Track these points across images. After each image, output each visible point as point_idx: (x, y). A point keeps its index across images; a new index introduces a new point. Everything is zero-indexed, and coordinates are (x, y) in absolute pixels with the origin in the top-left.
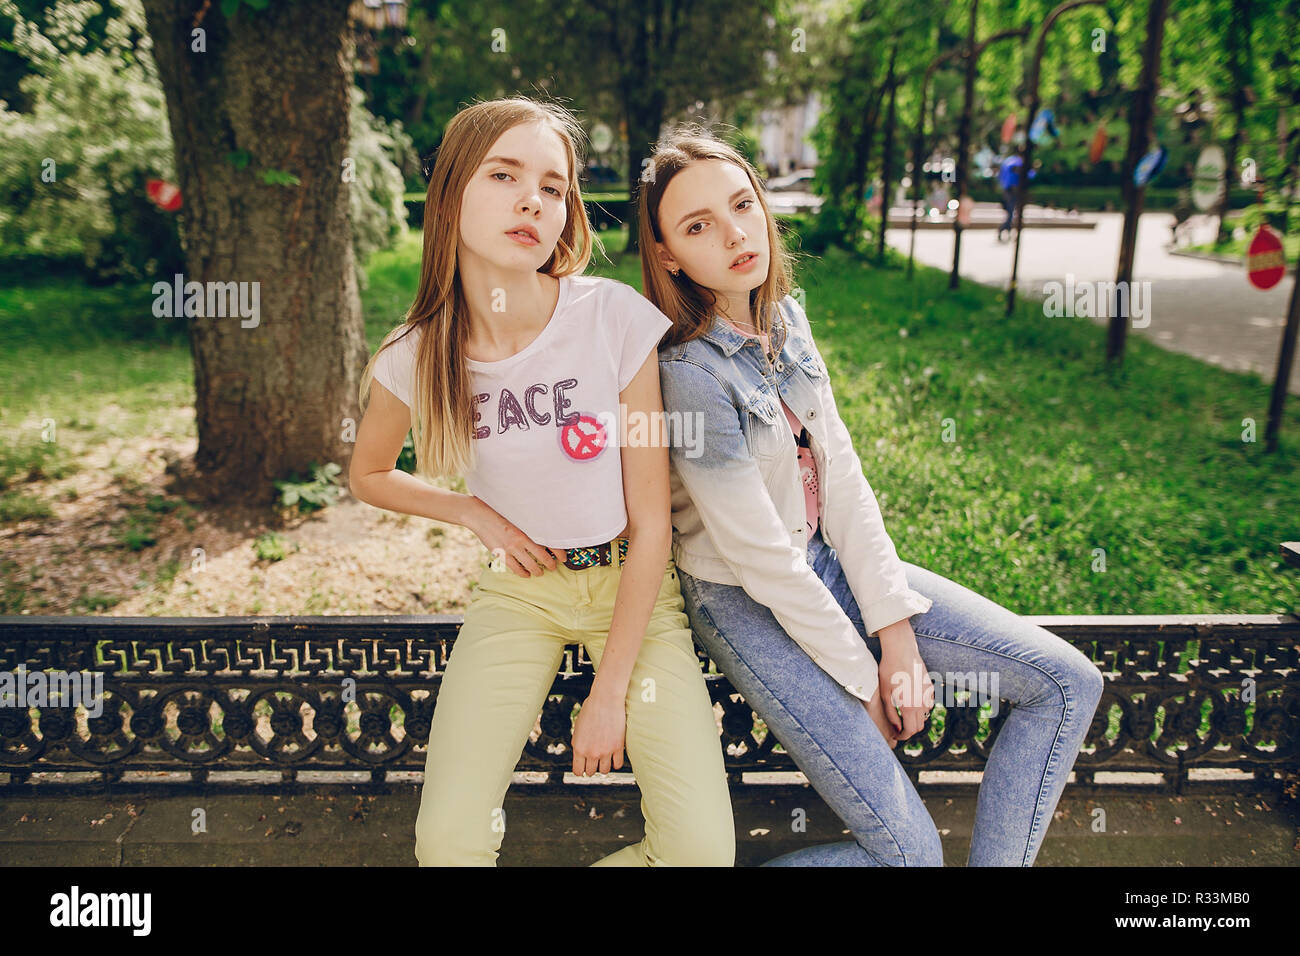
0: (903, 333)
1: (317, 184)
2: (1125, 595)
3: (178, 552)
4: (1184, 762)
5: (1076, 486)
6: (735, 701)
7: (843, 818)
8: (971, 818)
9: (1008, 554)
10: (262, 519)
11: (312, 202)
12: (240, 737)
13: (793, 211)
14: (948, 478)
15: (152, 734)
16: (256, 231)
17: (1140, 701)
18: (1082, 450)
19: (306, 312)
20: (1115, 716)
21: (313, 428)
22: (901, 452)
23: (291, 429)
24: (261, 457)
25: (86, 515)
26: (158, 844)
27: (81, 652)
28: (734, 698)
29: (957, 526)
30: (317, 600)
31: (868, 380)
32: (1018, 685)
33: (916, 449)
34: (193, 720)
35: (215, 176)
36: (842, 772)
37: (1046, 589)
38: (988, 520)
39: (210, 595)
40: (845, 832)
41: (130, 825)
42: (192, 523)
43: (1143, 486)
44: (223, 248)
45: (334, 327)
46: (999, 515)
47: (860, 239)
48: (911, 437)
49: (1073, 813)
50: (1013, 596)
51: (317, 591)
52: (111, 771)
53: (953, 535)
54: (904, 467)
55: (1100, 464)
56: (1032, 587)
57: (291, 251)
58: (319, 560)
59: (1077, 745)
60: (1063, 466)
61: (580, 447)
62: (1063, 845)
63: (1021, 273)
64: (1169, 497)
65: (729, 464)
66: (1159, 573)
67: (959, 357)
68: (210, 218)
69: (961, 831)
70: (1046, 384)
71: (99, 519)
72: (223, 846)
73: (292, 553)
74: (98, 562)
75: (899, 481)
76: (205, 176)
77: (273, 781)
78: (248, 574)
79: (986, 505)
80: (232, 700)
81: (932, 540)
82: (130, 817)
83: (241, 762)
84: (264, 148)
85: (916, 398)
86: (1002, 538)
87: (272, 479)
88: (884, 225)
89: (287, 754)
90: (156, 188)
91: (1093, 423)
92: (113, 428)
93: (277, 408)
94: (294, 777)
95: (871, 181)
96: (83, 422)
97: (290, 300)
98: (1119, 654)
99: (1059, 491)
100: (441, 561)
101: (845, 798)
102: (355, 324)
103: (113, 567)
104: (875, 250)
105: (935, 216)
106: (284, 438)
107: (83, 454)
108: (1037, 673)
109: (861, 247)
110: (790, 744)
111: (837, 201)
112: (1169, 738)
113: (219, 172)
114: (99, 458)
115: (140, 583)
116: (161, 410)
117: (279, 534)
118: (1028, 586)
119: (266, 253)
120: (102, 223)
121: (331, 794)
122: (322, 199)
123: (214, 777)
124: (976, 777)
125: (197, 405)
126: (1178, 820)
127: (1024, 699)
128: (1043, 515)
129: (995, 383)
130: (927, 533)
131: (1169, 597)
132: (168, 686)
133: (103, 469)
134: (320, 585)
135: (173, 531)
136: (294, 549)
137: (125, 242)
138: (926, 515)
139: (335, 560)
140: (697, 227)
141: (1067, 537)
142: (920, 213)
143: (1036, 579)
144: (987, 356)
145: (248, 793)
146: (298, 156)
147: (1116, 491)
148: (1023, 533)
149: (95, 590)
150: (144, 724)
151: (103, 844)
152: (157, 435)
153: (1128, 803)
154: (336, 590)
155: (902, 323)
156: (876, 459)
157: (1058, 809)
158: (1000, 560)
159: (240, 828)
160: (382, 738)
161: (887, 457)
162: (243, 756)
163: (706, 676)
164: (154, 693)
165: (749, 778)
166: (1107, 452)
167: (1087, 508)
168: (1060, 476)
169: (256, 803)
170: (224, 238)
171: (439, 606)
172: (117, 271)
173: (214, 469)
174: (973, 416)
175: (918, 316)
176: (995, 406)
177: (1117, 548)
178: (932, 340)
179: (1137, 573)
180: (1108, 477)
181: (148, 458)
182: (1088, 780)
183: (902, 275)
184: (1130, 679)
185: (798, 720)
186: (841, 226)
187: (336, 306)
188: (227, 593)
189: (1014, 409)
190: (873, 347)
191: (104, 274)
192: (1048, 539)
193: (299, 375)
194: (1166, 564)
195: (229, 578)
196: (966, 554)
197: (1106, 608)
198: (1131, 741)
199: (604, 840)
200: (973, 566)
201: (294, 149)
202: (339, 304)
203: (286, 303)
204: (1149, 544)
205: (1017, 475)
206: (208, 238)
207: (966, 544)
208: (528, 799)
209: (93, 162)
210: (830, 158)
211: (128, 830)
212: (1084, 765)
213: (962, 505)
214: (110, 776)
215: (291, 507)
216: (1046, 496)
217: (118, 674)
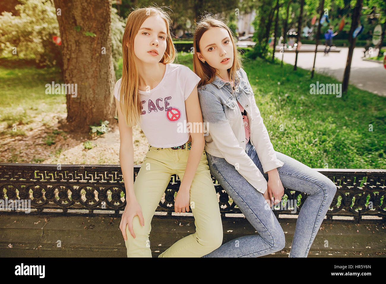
0: (279, 83)
1: (101, 36)
2: (344, 163)
3: (61, 146)
4: (360, 214)
5: (331, 130)
6: (223, 192)
7: (255, 228)
8: (294, 229)
9: (309, 150)
10: (86, 137)
11: (100, 42)
12: (77, 200)
13: (246, 47)
14: (291, 127)
15: (51, 198)
16: (83, 51)
17: (348, 195)
18: (333, 119)
19: (98, 75)
20: (340, 199)
21: (101, 110)
22: (277, 119)
23: (94, 110)
24: (86, 119)
25: (35, 135)
26: (53, 230)
27: (30, 174)
28: (223, 191)
29: (293, 142)
30: (102, 160)
31: (268, 97)
32: (310, 189)
33: (282, 119)
34: (63, 195)
35: (71, 34)
36: (255, 214)
37: (320, 161)
38: (303, 140)
39: (70, 159)
40: (256, 232)
41: (45, 224)
42: (66, 138)
43: (351, 130)
44: (73, 55)
45: (107, 80)
46: (307, 138)
47: (267, 55)
48: (280, 115)
49: (325, 228)
50: (310, 163)
51: (102, 158)
52: (40, 209)
53: (292, 144)
54: (278, 124)
55: (338, 124)
56: (316, 160)
57: (94, 56)
58: (102, 149)
59: (327, 208)
60: (327, 124)
61: (172, 117)
62: (322, 237)
63: (316, 66)
64: (359, 134)
65: (219, 122)
66: (355, 157)
67: (296, 91)
68: (69, 47)
69: (291, 233)
70: (323, 99)
71: (39, 136)
72: (72, 231)
73: (94, 147)
74: (38, 149)
75: (276, 128)
76: (68, 34)
77: (86, 213)
78: (82, 153)
79: (303, 136)
80: (74, 189)
81: (286, 146)
82: (45, 222)
83: (77, 207)
84: (85, 25)
85: (282, 103)
86: (307, 146)
87: (89, 125)
88: (274, 51)
89: (90, 205)
90: (55, 39)
91: (336, 111)
92: (43, 110)
93: (90, 104)
94: (92, 212)
95: (271, 37)
96: (34, 108)
97: (94, 71)
98: (342, 180)
99: (325, 132)
100: (138, 150)
101: (256, 222)
102: (113, 79)
103: (43, 150)
104: (271, 58)
105: (290, 48)
106: (92, 113)
107: (34, 117)
108: (316, 185)
109: (267, 57)
110: (240, 206)
111: (260, 44)
112: (356, 206)
113: (72, 33)
114: (39, 118)
115: (50, 155)
116: (57, 105)
117: (91, 141)
118: (314, 160)
119: (86, 57)
120: (40, 50)
121: (103, 217)
122: (103, 41)
123: (69, 211)
124: (296, 217)
125: (67, 103)
126: (358, 231)
127: (312, 193)
128: (320, 139)
129: (307, 99)
130: (284, 144)
131: (358, 164)
132: (56, 184)
133: (40, 122)
134: (102, 157)
135: (60, 140)
136: (95, 146)
137: (47, 55)
138: (284, 138)
139: (107, 149)
140: (211, 49)
141: (327, 145)
142: (285, 47)
143: (317, 158)
144: (304, 91)
145: (79, 216)
146: (95, 28)
147: (343, 132)
148: (314, 144)
149: (37, 157)
150: (49, 195)
151: (38, 229)
152: (56, 112)
153: (343, 226)
154: (107, 158)
155: (279, 80)
156: (270, 121)
157: (321, 227)
158: (306, 152)
159: (77, 226)
160: (118, 201)
161: (273, 121)
162: (78, 205)
163: (215, 185)
164: (51, 186)
165: (227, 215)
166: (341, 120)
167: (333, 137)
168: (326, 127)
169: (81, 219)
170: (74, 53)
171: (137, 163)
172: (45, 64)
173: (72, 122)
174: (300, 109)
175: (284, 79)
176: (306, 106)
177: (342, 149)
178: (288, 86)
179: (349, 157)
180: (340, 127)
181: (53, 119)
182: (330, 218)
183: (279, 66)
184: (345, 188)
185: (242, 199)
186: (261, 51)
187: (107, 73)
188: (75, 158)
189: (312, 107)
190: (270, 88)
191: (41, 65)
192: (321, 146)
193: (96, 94)
194: (357, 154)
195: (76, 154)
196: (296, 150)
197: (338, 167)
198: (344, 207)
199: (184, 232)
200: (298, 154)
201: (94, 26)
202: (108, 73)
203: (93, 72)
204: (352, 148)
205: (312, 127)
206: (69, 53)
207: (296, 147)
208: (161, 220)
209: (37, 30)
210: (259, 30)
211: (45, 226)
212: (329, 214)
213: (295, 135)
214: (39, 210)
215: (94, 133)
216: (321, 133)
217: (41, 181)
